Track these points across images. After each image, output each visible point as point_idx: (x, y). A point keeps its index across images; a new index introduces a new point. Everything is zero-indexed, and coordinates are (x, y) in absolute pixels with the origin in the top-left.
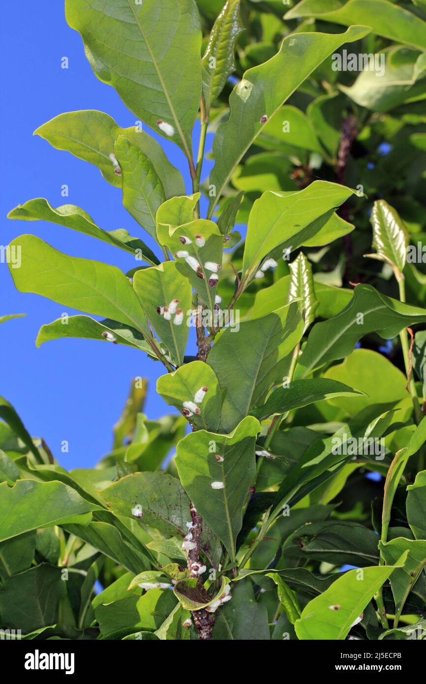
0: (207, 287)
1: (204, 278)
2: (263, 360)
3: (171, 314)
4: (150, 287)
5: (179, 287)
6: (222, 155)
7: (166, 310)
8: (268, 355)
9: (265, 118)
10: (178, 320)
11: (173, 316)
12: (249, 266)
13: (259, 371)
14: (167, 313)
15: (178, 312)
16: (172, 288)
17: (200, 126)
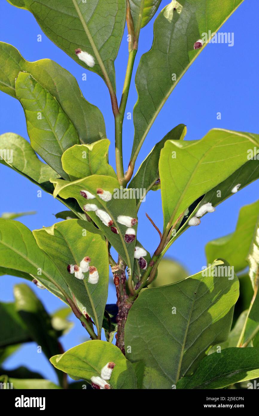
0: (124, 243)
1: (118, 233)
2: (190, 325)
3: (83, 273)
4: (56, 245)
5: (89, 244)
6: (146, 88)
7: (76, 269)
8: (196, 318)
9: (200, 43)
10: (94, 278)
11: (86, 275)
12: (170, 218)
13: (187, 336)
14: (78, 272)
15: (91, 271)
16: (80, 245)
17: (128, 53)
